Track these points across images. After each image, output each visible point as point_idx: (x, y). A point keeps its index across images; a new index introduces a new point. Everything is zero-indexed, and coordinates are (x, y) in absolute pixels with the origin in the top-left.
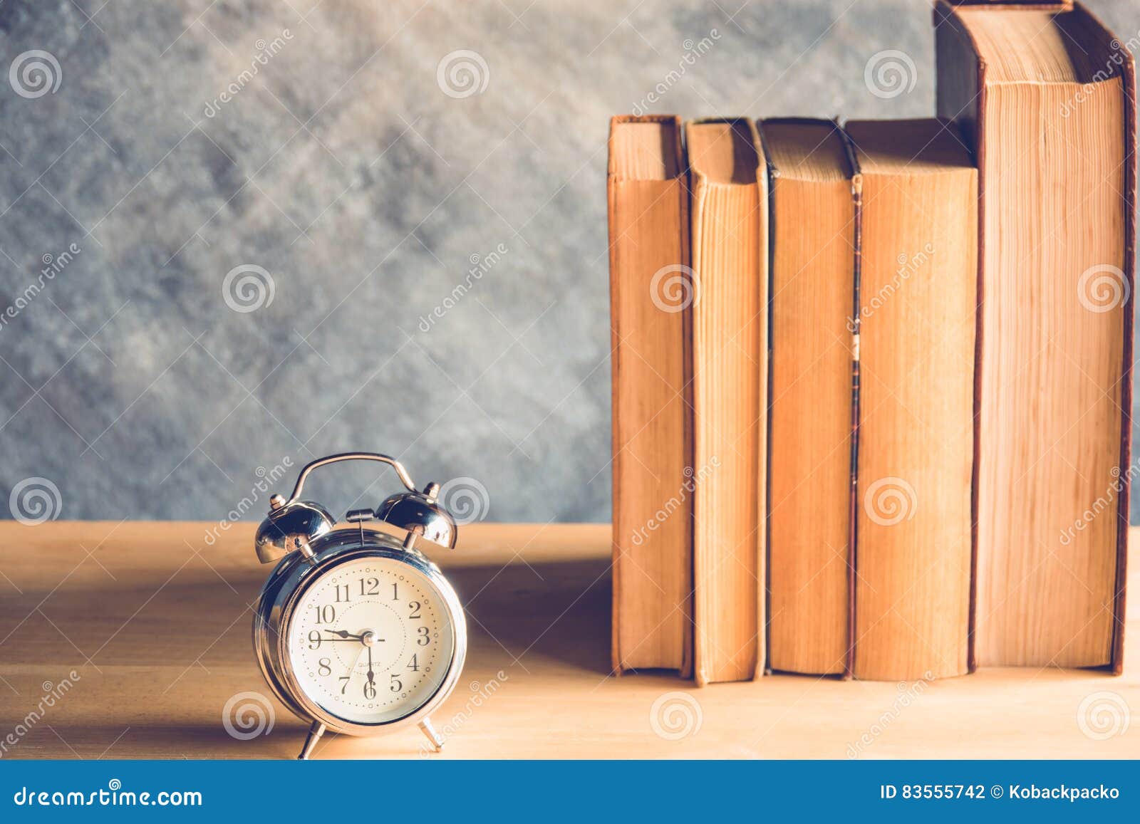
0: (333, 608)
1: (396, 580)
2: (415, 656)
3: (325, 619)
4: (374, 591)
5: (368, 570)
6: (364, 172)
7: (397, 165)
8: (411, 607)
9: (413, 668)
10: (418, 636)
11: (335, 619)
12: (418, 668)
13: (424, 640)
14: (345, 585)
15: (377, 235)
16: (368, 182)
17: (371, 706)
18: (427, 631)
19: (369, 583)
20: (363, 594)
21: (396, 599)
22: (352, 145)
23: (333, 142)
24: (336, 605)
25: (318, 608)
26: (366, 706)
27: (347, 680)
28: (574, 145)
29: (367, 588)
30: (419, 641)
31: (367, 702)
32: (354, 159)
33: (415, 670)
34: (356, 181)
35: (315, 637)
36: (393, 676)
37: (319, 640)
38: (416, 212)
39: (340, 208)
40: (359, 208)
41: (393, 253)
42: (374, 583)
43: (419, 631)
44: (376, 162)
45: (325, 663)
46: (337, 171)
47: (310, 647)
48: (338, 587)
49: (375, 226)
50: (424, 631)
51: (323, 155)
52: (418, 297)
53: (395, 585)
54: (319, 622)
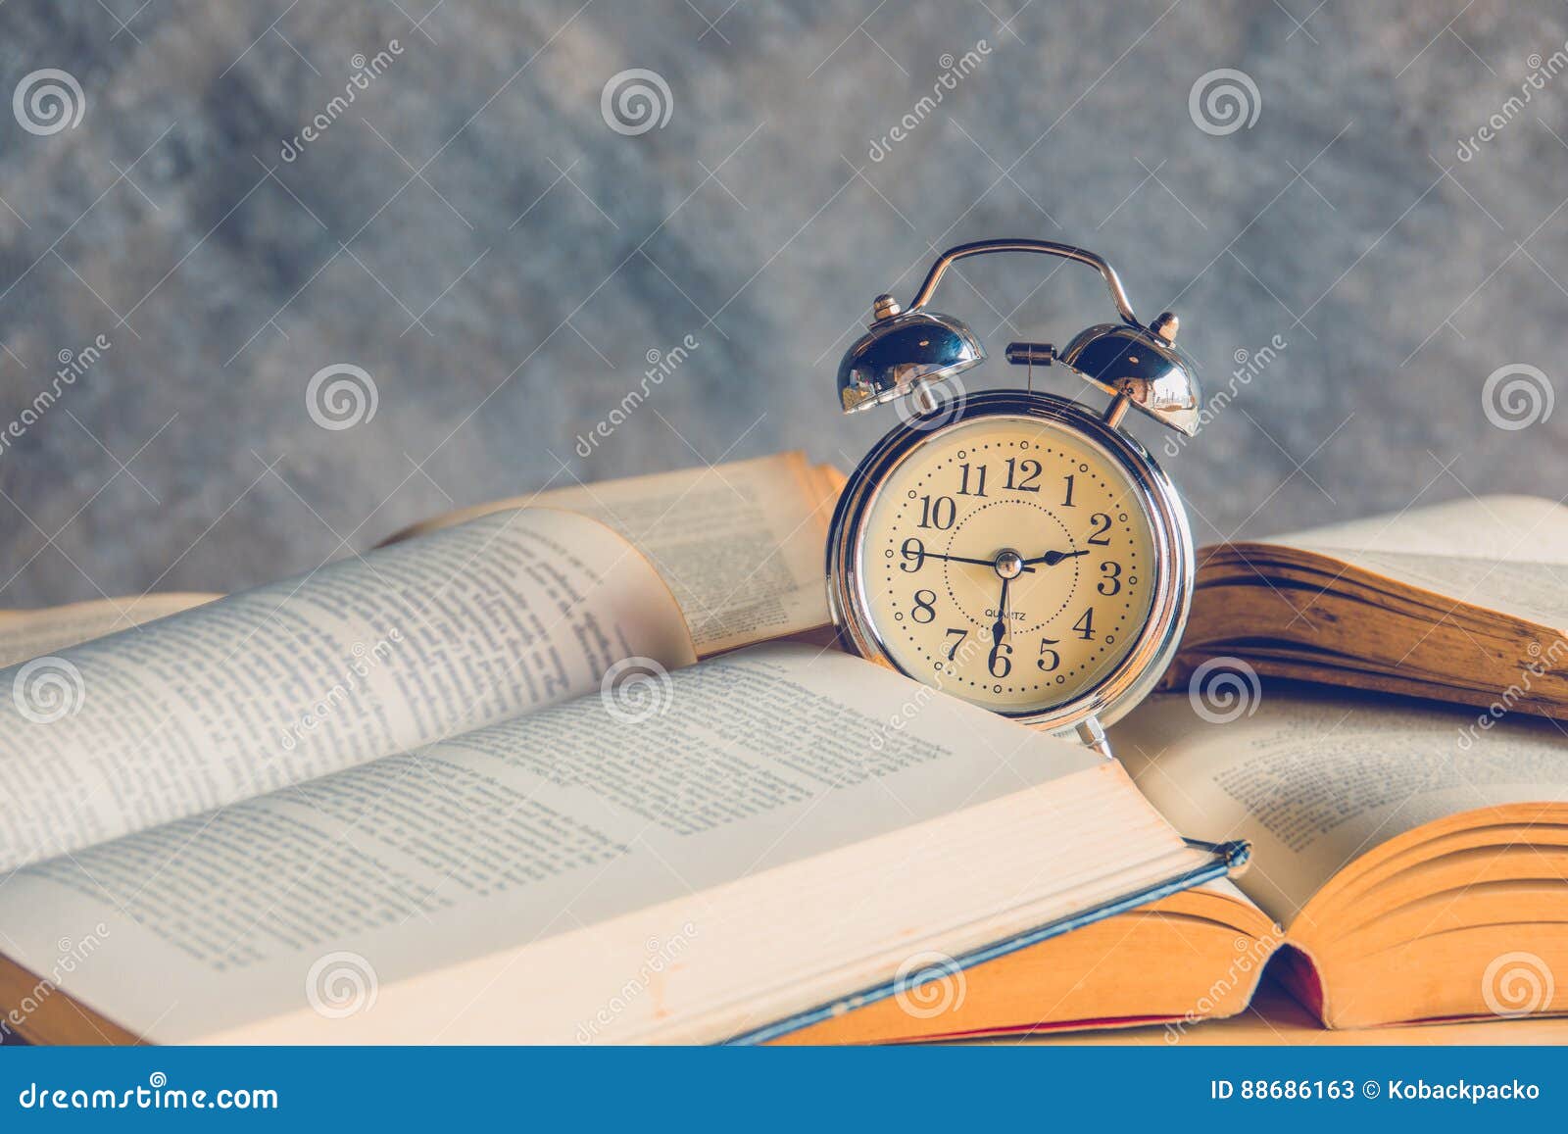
0: (952, 501)
1: (1073, 470)
2: (1090, 612)
3: (936, 522)
4: (1032, 484)
5: (1024, 445)
6: (177, 148)
7: (235, 138)
8: (1094, 522)
9: (1083, 634)
10: (1099, 577)
11: (956, 522)
12: (1092, 635)
13: (1110, 586)
14: (982, 466)
15: (198, 260)
16: (184, 166)
17: (998, 689)
18: (1118, 570)
19: (1024, 469)
20: (1010, 486)
21: (1068, 503)
22: (156, 102)
23: (124, 97)
24: (959, 500)
25: (927, 499)
26: (990, 688)
27: (961, 636)
28: (544, 103)
29: (1019, 477)
30: (1101, 587)
31: (992, 681)
32: (161, 128)
33: (1087, 637)
34: (163, 165)
35: (913, 547)
36: (1045, 641)
37: (922, 555)
38: (267, 220)
39: (133, 212)
40: (167, 212)
41: (226, 294)
42: (1033, 469)
43: (1104, 568)
44: (197, 132)
45: (926, 598)
46: (128, 147)
47: (903, 566)
48: (966, 467)
49: (195, 246)
50: (1111, 570)
51: (105, 120)
52: (269, 369)
53: (1071, 479)
54: (924, 525)
